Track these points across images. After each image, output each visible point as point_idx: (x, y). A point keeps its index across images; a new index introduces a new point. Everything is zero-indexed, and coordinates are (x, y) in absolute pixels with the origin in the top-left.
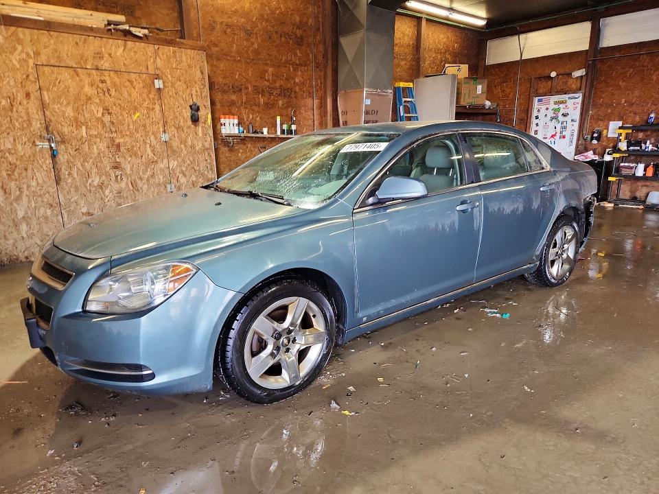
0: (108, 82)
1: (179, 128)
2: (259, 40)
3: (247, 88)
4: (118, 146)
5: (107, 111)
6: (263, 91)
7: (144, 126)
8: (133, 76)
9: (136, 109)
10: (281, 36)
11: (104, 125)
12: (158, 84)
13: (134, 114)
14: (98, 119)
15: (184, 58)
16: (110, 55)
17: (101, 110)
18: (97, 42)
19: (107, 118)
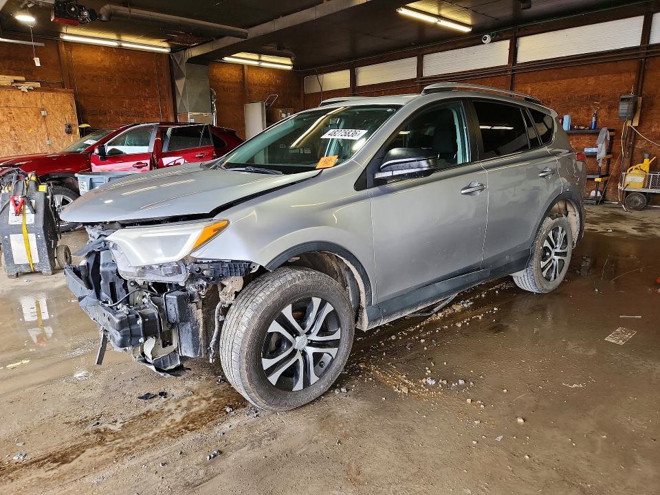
0: (13, 113)
1: (57, 137)
2: (117, 84)
3: (110, 113)
4: (20, 147)
5: (13, 128)
6: (122, 114)
7: (36, 136)
8: (28, 110)
9: (30, 127)
10: (134, 81)
11: (11, 136)
12: (43, 113)
13: (29, 130)
14: (7, 133)
15: (60, 98)
16: (14, 99)
17: (9, 128)
18: (6, 93)
19: (13, 133)
